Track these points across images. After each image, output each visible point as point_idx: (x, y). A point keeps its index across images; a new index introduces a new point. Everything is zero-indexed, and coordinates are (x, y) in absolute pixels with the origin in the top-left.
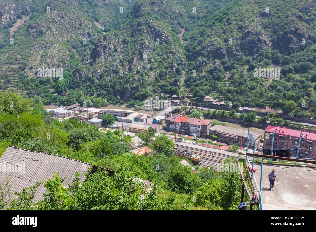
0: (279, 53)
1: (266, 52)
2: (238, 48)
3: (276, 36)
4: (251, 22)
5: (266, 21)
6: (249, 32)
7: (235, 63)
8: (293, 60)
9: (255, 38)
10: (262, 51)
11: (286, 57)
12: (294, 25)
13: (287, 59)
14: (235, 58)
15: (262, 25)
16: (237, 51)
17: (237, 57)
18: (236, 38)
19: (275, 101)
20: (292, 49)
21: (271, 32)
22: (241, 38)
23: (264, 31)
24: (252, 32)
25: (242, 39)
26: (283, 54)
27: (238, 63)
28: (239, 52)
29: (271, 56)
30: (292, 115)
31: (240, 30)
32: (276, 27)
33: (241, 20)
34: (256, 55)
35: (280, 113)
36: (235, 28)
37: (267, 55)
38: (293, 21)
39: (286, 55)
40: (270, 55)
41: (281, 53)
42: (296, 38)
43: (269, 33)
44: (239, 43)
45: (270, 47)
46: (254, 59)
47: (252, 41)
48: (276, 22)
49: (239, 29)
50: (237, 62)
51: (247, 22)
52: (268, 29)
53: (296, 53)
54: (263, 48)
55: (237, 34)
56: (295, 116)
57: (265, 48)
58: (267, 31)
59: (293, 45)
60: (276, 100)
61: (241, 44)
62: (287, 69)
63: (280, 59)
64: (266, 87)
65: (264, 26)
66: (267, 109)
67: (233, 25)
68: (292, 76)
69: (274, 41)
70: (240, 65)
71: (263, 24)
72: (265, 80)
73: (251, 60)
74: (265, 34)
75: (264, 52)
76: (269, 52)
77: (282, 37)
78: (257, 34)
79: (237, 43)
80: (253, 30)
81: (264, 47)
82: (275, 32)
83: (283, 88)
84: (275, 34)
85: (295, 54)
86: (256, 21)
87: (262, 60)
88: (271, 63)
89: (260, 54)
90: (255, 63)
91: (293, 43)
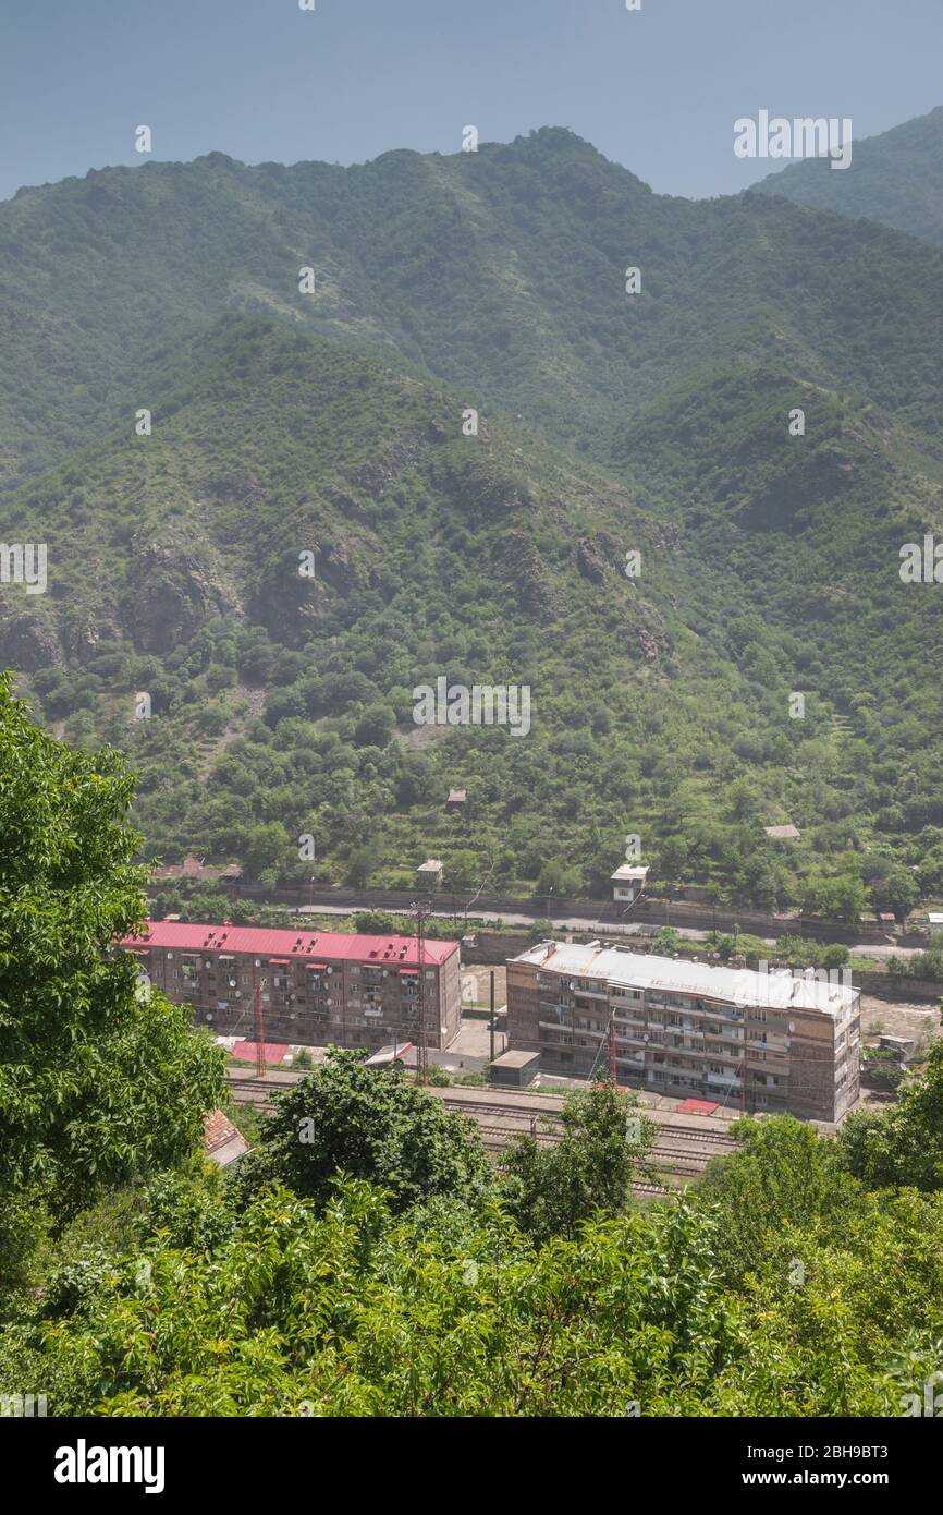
0: (266, 639)
1: (221, 638)
2: (110, 622)
3: (262, 571)
4: (166, 516)
5: (231, 512)
6: (151, 554)
7: (91, 685)
8: (310, 664)
9: (176, 581)
10: (203, 634)
11: (288, 654)
12: (319, 532)
13: (291, 661)
14: (92, 663)
15: (214, 528)
16: (106, 633)
17: (100, 658)
18: (103, 578)
19: (222, 830)
20: (310, 620)
21: (245, 559)
22: (125, 579)
23: (223, 553)
24: (163, 558)
25: (129, 582)
26: (280, 645)
27: (108, 684)
28: (115, 640)
29: (233, 650)
30: (270, 877)
31: (122, 549)
32: (263, 537)
33: (131, 508)
34: (181, 648)
35: (230, 878)
36: (101, 539)
37: (219, 649)
38: (315, 517)
39: (292, 648)
40: (231, 647)
41: (275, 640)
42: (326, 580)
43: (240, 563)
44: (115, 602)
45: (238, 615)
46: (170, 667)
47: (164, 590)
48: (265, 517)
49: (117, 545)
50: (100, 680)
51: (153, 514)
52: (236, 546)
53: (324, 637)
54: (208, 620)
55: (108, 564)
56: (282, 881)
57: (218, 619)
58: (232, 552)
59: (316, 607)
60: (226, 827)
61: (124, 603)
62: (281, 700)
63: (268, 664)
64: (202, 779)
65: (222, 531)
66: (191, 866)
67: (96, 525)
68: (298, 727)
69: (253, 594)
70: (113, 691)
71: (217, 525)
72: (204, 750)
73: (160, 671)
74: (223, 564)
75: (212, 635)
76: (231, 638)
77: (275, 579)
78: (183, 563)
79: (107, 600)
80: (168, 547)
81: (215, 615)
82: (258, 559)
83: (254, 778)
84: (260, 566)
85: (321, 641)
86: (189, 512)
87: (203, 669)
88: (235, 679)
89: (195, 645)
90: (171, 684)
91: (313, 601)
